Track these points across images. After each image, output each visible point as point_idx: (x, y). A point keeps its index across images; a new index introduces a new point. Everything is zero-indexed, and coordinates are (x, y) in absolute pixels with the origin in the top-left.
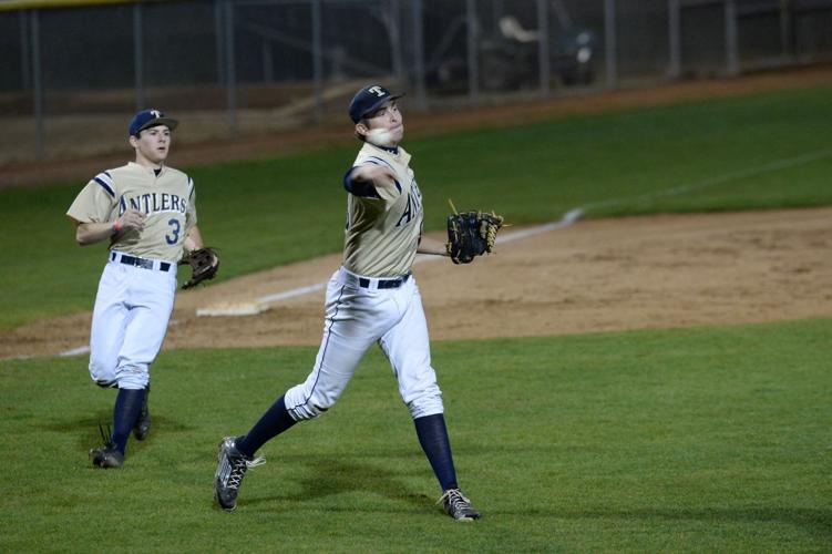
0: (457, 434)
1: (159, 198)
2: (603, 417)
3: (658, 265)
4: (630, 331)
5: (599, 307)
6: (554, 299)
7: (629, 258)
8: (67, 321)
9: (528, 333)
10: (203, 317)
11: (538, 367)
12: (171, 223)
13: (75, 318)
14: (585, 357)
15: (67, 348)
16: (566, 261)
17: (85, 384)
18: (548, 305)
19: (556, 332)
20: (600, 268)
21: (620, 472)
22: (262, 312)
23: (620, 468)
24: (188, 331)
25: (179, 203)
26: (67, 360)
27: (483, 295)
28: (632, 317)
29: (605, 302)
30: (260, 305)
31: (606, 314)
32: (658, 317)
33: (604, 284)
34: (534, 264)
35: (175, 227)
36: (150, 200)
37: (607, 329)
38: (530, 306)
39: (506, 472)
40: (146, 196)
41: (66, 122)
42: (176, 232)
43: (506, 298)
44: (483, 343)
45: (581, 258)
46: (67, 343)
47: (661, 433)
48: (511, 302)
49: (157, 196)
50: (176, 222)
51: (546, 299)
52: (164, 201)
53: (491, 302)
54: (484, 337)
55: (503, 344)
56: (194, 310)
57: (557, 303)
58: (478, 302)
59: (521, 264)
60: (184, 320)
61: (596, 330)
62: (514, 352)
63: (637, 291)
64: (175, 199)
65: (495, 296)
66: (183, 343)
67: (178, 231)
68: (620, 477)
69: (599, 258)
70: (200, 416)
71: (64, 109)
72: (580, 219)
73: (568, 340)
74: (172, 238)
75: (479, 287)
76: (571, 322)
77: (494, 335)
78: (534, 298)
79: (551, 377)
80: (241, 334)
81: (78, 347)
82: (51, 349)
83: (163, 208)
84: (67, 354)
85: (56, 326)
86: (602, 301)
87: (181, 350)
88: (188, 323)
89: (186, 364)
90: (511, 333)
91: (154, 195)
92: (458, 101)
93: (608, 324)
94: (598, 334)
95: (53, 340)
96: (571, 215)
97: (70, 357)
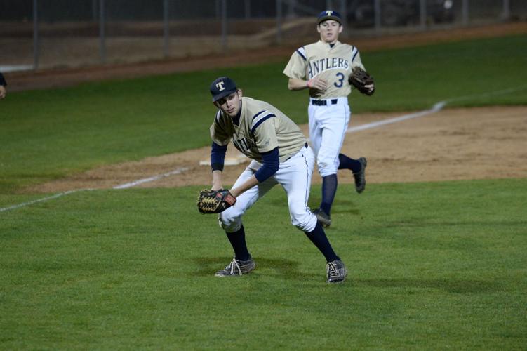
0: (363, 243)
1: (330, 61)
2: (456, 234)
3: (493, 138)
4: (474, 180)
5: (454, 164)
6: (427, 158)
7: (474, 133)
8: (118, 167)
9: (409, 180)
10: (203, 166)
11: (416, 202)
12: (338, 75)
13: (123, 165)
14: (446, 196)
15: (118, 184)
16: (435, 135)
17: (129, 207)
18: (423, 162)
19: (427, 180)
20: (456, 139)
21: (466, 269)
22: (241, 164)
23: (467, 267)
24: (194, 175)
25: (344, 63)
26: (118, 191)
27: (381, 156)
28: (477, 171)
29: (459, 161)
30: (240, 159)
31: (460, 169)
32: (493, 171)
33: (459, 150)
34: (414, 136)
35: (340, 77)
36: (325, 62)
37: (461, 178)
38: (411, 163)
39: (394, 268)
40: (322, 60)
41: (120, 41)
42: (341, 80)
43: (396, 158)
44: (381, 186)
45: (444, 133)
46: (118, 181)
47: (493, 245)
48: (399, 160)
49: (329, 60)
50: (342, 74)
51: (421, 158)
52: (333, 62)
53: (386, 160)
54: (381, 182)
55: (394, 187)
56: (198, 161)
57: (428, 161)
58: (378, 160)
59: (406, 136)
60: (192, 168)
61: (452, 179)
62: (400, 192)
63: (479, 155)
64: (341, 60)
65: (388, 156)
66: (191, 183)
67: (343, 79)
68: (467, 272)
69: (455, 133)
70: (201, 228)
71: (118, 33)
72: (444, 108)
73: (435, 186)
74: (339, 83)
75: (379, 150)
76: (437, 173)
77: (388, 181)
78: (413, 158)
79: (424, 208)
80: (228, 177)
81: (125, 183)
82: (108, 184)
83: (333, 67)
84: (118, 187)
85: (111, 170)
86: (458, 160)
87: (189, 186)
88: (194, 169)
89: (192, 195)
90: (399, 180)
91: (327, 59)
92: (367, 32)
93: (460, 175)
94: (454, 181)
95: (109, 178)
96: (438, 106)
97: (119, 189)
